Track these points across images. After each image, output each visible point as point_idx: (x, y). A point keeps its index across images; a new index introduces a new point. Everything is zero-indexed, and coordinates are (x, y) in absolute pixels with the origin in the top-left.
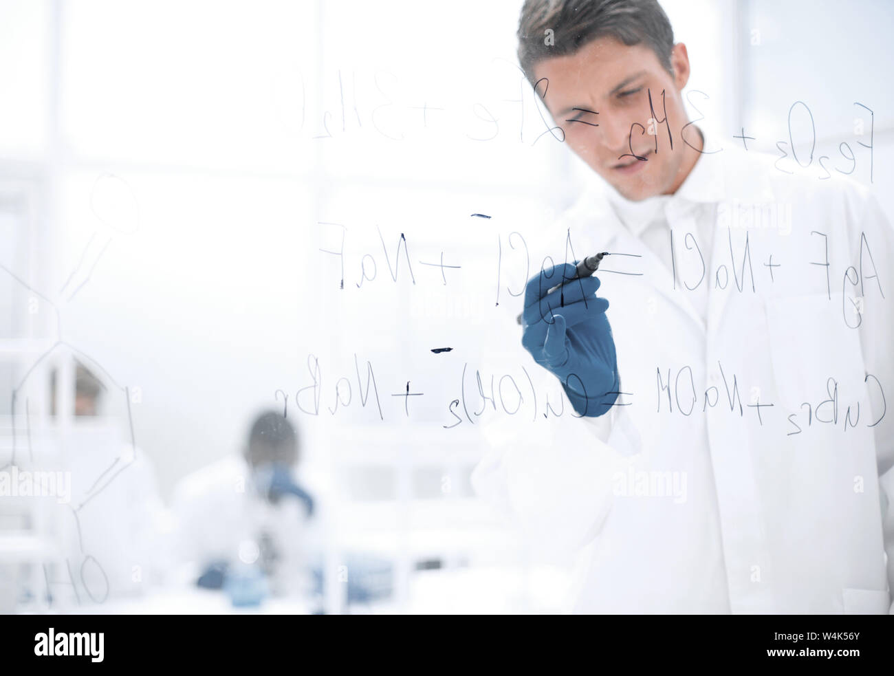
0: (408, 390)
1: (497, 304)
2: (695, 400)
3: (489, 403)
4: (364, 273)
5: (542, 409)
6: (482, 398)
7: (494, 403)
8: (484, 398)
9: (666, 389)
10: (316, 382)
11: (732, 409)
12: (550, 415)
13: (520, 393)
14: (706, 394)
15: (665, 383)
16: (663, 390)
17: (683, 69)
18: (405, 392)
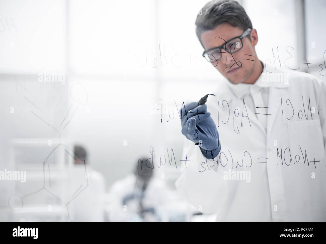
0: (186, 159)
1: (218, 127)
2: (291, 160)
3: (216, 162)
4: (169, 117)
5: (235, 164)
6: (213, 161)
7: (217, 163)
8: (214, 161)
9: (281, 156)
10: (153, 157)
11: (305, 163)
12: (238, 166)
13: (227, 159)
14: (295, 158)
15: (280, 154)
16: (279, 156)
17: (256, 39)
18: (185, 159)
